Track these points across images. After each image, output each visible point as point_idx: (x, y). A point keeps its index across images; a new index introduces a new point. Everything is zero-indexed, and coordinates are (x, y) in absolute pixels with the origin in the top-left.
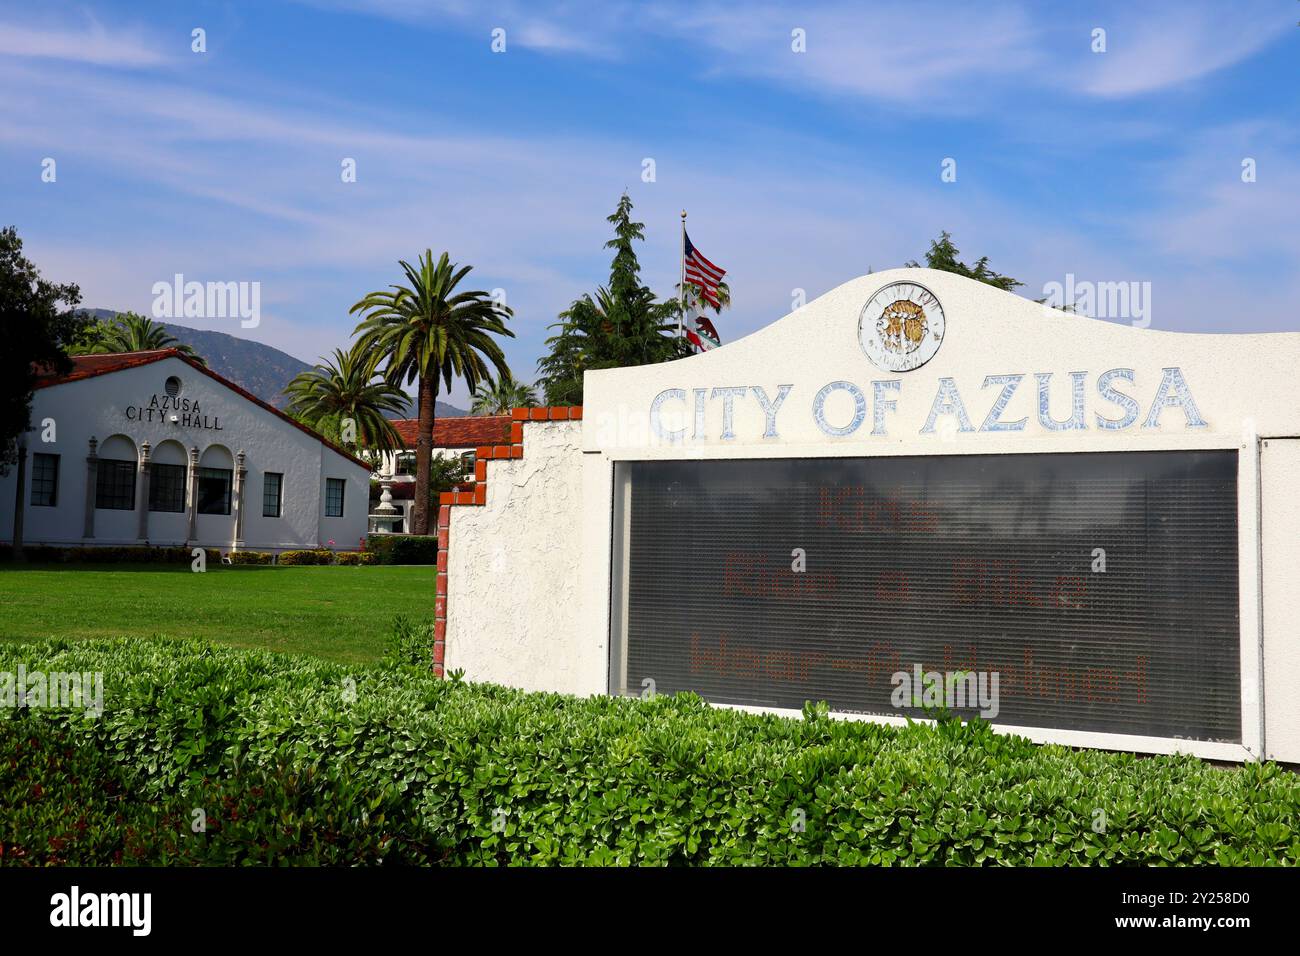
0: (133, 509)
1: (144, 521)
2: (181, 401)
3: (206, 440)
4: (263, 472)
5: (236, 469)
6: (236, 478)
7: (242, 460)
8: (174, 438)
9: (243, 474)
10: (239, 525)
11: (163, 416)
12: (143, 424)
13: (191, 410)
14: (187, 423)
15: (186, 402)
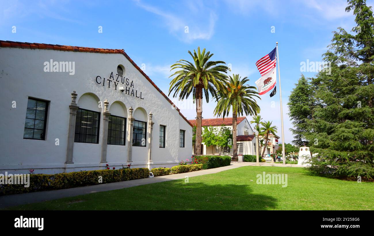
0: (98, 143)
1: (104, 150)
2: (125, 80)
3: (136, 104)
4: (159, 124)
5: (149, 122)
6: (149, 126)
7: (151, 117)
8: (121, 100)
9: (152, 124)
10: (151, 152)
11: (116, 86)
12: (105, 89)
13: (129, 86)
14: (128, 93)
15: (127, 80)
